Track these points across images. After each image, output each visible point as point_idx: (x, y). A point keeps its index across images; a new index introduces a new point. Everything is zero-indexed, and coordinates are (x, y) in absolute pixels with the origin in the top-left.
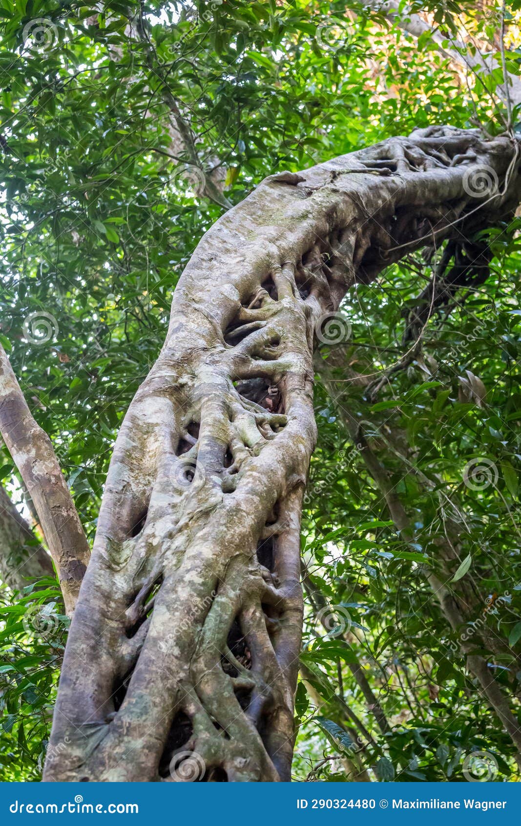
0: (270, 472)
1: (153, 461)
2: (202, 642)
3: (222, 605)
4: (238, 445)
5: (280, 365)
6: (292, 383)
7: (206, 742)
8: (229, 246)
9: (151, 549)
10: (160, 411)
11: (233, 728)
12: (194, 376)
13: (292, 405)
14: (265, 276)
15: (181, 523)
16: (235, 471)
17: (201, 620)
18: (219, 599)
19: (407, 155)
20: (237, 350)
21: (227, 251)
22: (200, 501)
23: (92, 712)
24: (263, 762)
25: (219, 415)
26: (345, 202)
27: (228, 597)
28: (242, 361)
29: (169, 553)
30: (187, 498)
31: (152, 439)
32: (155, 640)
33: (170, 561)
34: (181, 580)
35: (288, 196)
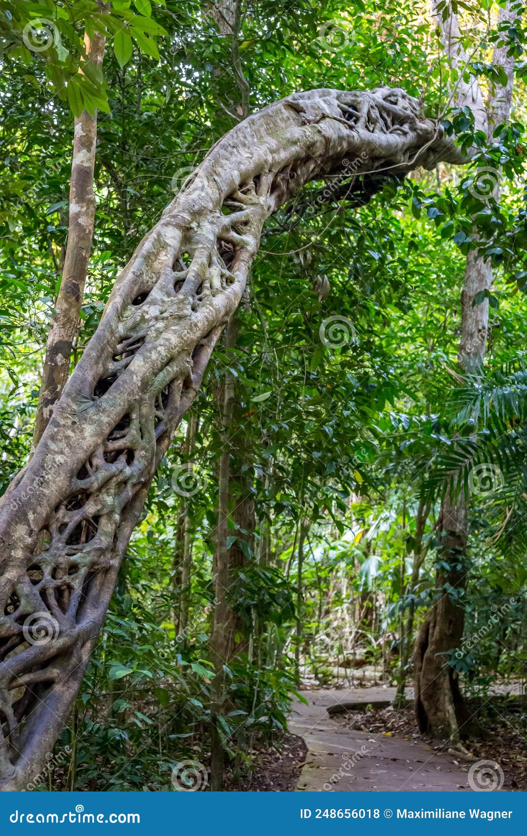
0: (218, 311)
1: (160, 266)
2: (152, 385)
3: (168, 372)
4: (207, 285)
5: (243, 241)
6: (244, 256)
7: (133, 436)
8: (247, 142)
9: (143, 319)
10: (174, 238)
11: (146, 436)
12: (199, 226)
13: (238, 270)
14: (257, 174)
15: (165, 315)
16: (200, 300)
17: (155, 374)
18: (168, 367)
19: (369, 113)
20: (226, 220)
21: (244, 145)
22: (179, 308)
23: (87, 391)
24: (152, 459)
25: (205, 260)
26: (321, 142)
27: (173, 369)
28: (226, 229)
29: (153, 328)
30: (172, 301)
31: (164, 253)
32: (132, 373)
33: (152, 334)
34: (155, 348)
35: (292, 120)
